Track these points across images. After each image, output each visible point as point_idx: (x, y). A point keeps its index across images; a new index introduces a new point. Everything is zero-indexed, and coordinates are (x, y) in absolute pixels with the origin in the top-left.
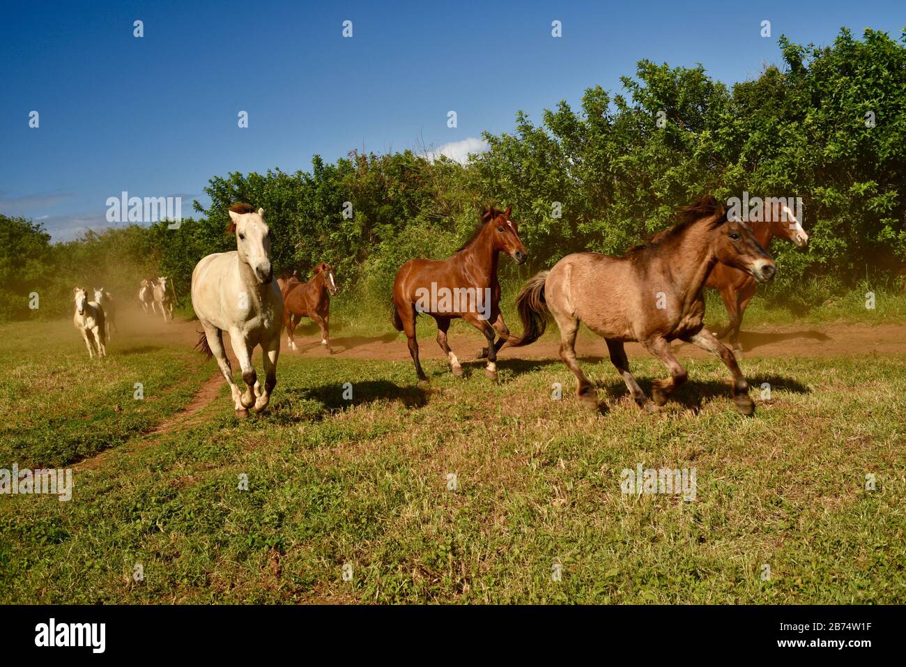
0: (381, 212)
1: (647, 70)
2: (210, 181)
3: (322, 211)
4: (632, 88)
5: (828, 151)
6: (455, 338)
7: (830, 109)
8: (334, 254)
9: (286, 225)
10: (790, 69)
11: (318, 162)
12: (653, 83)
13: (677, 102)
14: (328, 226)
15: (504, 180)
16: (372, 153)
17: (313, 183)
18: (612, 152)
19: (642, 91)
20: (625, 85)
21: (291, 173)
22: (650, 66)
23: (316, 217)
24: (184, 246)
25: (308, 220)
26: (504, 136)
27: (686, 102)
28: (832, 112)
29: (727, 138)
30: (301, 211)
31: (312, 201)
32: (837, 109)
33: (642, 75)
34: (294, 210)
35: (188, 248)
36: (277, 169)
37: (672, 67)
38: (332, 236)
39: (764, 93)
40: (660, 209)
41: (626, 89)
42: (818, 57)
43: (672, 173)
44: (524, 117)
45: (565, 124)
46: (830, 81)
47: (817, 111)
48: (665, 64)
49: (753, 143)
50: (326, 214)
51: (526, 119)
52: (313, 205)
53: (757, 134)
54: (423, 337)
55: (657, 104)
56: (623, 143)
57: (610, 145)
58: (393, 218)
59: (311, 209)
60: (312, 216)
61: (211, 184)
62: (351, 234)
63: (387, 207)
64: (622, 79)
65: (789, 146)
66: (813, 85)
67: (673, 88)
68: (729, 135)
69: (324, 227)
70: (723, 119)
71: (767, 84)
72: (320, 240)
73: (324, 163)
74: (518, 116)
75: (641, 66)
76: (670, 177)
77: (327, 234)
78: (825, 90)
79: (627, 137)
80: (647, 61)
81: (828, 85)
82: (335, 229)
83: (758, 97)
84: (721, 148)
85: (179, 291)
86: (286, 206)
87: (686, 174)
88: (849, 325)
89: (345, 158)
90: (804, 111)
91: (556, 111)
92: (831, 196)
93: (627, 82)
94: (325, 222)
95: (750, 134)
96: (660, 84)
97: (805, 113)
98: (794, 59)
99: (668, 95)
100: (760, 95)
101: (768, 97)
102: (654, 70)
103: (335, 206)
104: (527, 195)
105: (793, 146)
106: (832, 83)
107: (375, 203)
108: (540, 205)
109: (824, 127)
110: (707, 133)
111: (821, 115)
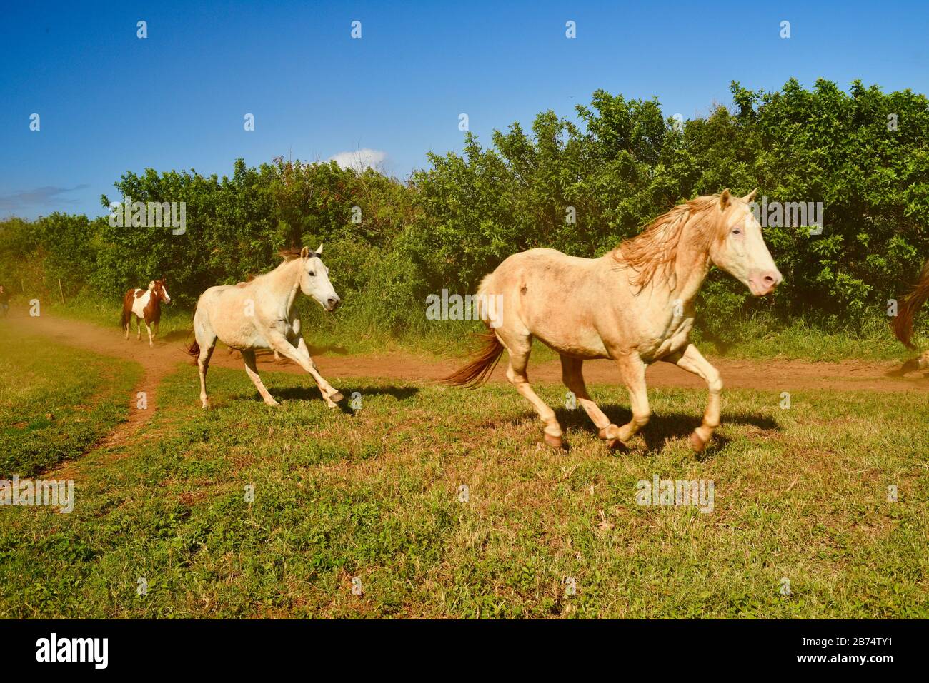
0: (306, 223)
1: (603, 101)
2: (123, 177)
3: (244, 218)
4: (587, 117)
5: (777, 193)
6: (388, 356)
7: (780, 152)
8: (253, 263)
9: (202, 230)
10: (740, 111)
11: (241, 166)
12: (608, 114)
13: (631, 134)
14: (249, 233)
15: (452, 200)
16: (298, 161)
17: (233, 189)
18: (565, 179)
19: (597, 121)
20: (580, 114)
21: (207, 176)
22: (606, 97)
23: (235, 223)
24: (77, 244)
25: (227, 226)
26: (449, 155)
27: (639, 135)
28: (782, 155)
29: (682, 174)
30: (220, 215)
31: (232, 207)
32: (788, 154)
33: (598, 105)
34: (212, 215)
35: (81, 247)
36: (193, 170)
37: (627, 100)
38: (253, 244)
39: (716, 133)
40: (610, 238)
41: (581, 118)
42: (767, 101)
43: (626, 205)
44: (473, 139)
45: (515, 147)
46: (781, 127)
47: (767, 154)
48: (620, 95)
49: (706, 182)
50: (247, 220)
51: (474, 141)
52: (233, 211)
53: (710, 173)
54: (352, 354)
55: (612, 134)
56: (574, 169)
57: (564, 172)
58: (317, 229)
59: (232, 215)
60: (232, 222)
61: (123, 180)
62: (279, 244)
63: (311, 218)
64: (578, 108)
65: (739, 186)
66: (764, 130)
67: (627, 120)
68: (685, 171)
69: (244, 235)
70: (679, 154)
71: (719, 124)
72: (239, 248)
73: (248, 167)
74: (467, 138)
75: (597, 96)
76: (624, 209)
77: (247, 242)
78: (775, 135)
79: (579, 164)
80: (603, 91)
81: (778, 130)
82: (257, 237)
83: (710, 136)
84: (673, 182)
85: (68, 293)
86: (203, 211)
87: (639, 206)
88: (789, 360)
89: (270, 164)
90: (755, 153)
91: (506, 132)
92: (779, 237)
93: (581, 111)
94: (247, 229)
95: (703, 172)
96: (617, 116)
97: (757, 155)
98: (745, 102)
99: (623, 127)
100: (712, 134)
101: (719, 138)
102: (608, 100)
103: (256, 214)
104: (476, 216)
105: (743, 186)
106: (783, 129)
107: (300, 212)
108: (490, 227)
109: (773, 170)
110: (661, 167)
111: (771, 158)
